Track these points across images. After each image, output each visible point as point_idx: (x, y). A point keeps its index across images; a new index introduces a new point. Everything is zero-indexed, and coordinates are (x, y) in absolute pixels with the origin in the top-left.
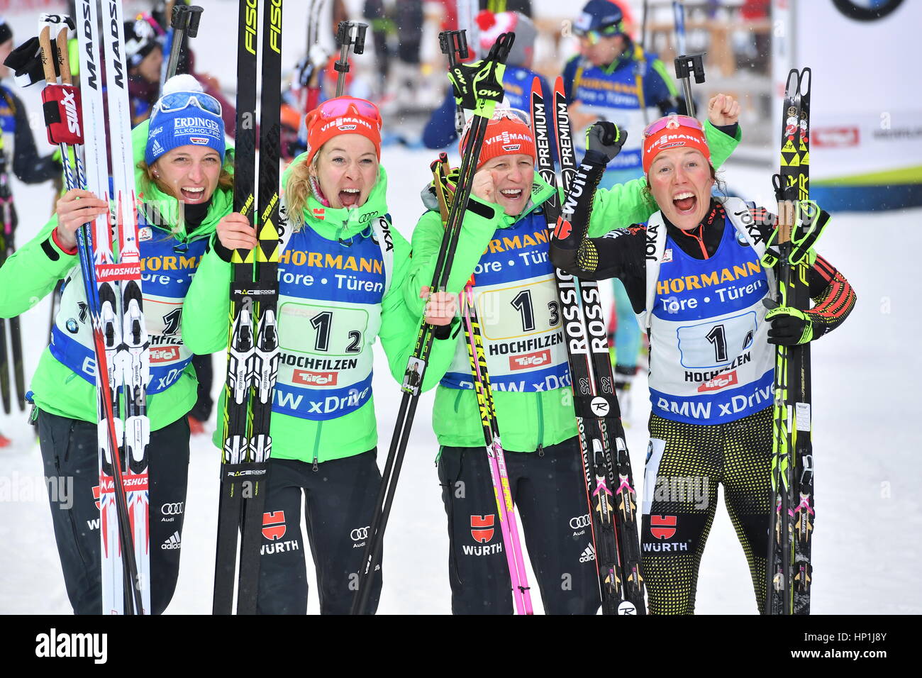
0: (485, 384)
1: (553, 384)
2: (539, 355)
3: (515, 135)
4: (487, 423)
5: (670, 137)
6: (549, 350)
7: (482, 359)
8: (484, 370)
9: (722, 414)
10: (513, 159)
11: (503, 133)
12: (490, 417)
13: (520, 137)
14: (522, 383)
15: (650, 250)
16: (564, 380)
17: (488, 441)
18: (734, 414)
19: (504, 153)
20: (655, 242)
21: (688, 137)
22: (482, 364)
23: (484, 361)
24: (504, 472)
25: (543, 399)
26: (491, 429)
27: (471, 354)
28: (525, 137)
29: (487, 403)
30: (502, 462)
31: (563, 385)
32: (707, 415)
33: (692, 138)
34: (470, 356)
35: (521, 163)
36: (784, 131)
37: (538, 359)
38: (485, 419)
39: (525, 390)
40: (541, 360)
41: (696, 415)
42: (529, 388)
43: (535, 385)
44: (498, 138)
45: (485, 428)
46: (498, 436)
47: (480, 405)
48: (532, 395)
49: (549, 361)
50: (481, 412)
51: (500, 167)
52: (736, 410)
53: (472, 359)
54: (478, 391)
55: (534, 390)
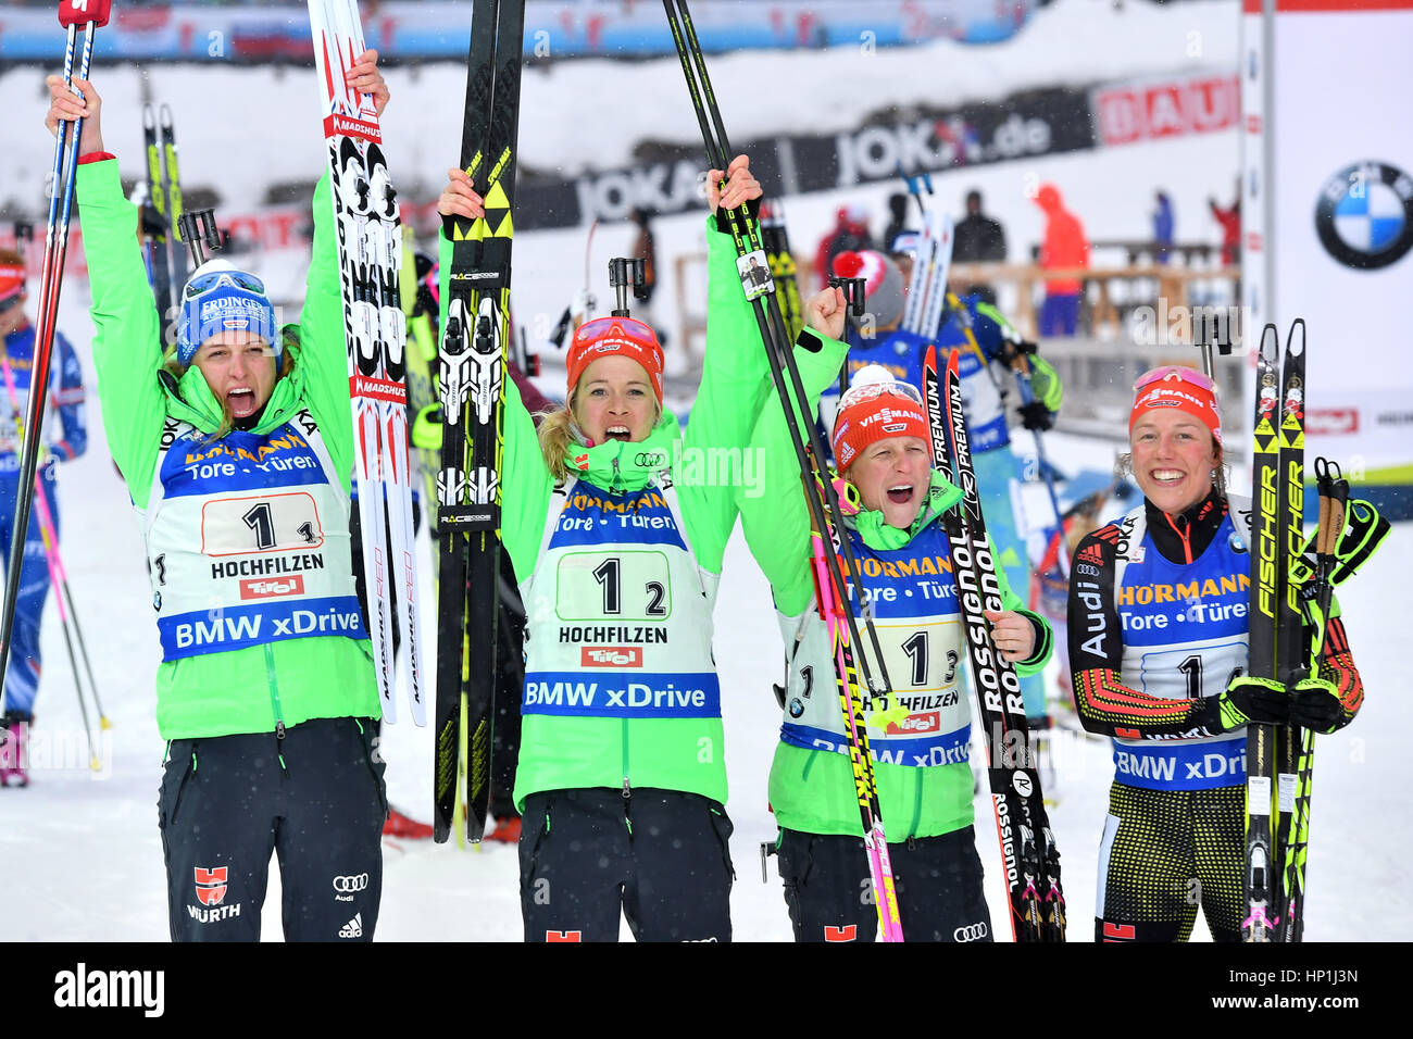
0: (864, 751)
1: (938, 760)
2: (924, 717)
3: (899, 412)
4: (866, 803)
5: (1164, 392)
6: (938, 713)
7: (859, 717)
8: (862, 731)
9: (1189, 777)
10: (899, 444)
11: (882, 411)
12: (869, 795)
13: (906, 414)
14: (901, 753)
15: (1121, 547)
16: (953, 755)
17: (867, 827)
18: (1207, 780)
19: (884, 435)
20: (1129, 537)
21: (1187, 396)
22: (859, 723)
23: (863, 719)
24: (887, 869)
25: (925, 777)
26: (871, 812)
27: (845, 709)
28: (914, 415)
29: (866, 776)
30: (884, 855)
31: (951, 761)
32: (1169, 777)
33: (1192, 399)
34: (844, 711)
35: (910, 449)
36: (1258, 406)
37: (923, 723)
38: (863, 797)
39: (903, 764)
40: (926, 725)
41: (1157, 776)
42: (909, 761)
43: (917, 758)
44: (876, 417)
45: (863, 809)
46: (880, 820)
47: (856, 779)
48: (911, 770)
49: (936, 728)
50: (858, 788)
51: (883, 455)
52: (1209, 774)
53: (846, 716)
54: (854, 759)
55: (914, 763)
